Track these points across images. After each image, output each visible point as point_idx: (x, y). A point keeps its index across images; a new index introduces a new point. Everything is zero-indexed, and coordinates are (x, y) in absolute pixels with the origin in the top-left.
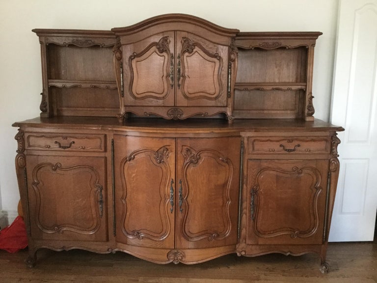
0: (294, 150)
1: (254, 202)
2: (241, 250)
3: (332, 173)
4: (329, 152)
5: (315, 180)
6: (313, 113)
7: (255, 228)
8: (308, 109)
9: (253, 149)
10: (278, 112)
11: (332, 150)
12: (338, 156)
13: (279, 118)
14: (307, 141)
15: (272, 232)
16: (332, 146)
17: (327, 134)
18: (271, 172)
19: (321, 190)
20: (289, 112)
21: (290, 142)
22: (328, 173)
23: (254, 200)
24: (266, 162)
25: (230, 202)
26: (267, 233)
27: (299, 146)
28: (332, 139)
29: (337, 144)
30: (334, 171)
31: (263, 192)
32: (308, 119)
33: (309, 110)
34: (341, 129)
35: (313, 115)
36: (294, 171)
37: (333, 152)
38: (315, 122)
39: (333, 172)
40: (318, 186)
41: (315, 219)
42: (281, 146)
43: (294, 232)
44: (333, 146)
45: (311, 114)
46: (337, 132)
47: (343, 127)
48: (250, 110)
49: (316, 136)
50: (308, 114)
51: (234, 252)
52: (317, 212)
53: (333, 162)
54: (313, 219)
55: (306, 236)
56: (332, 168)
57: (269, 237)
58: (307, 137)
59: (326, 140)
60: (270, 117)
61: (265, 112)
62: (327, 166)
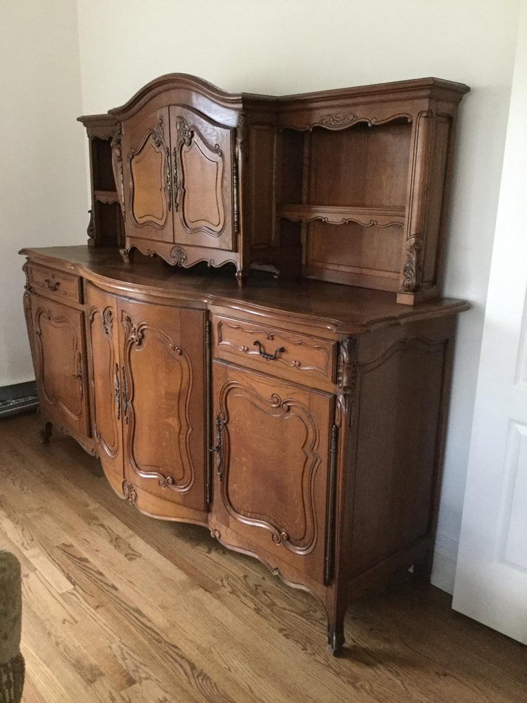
0: (274, 358)
1: (220, 444)
2: (214, 528)
43: (280, 532)
57: (245, 522)
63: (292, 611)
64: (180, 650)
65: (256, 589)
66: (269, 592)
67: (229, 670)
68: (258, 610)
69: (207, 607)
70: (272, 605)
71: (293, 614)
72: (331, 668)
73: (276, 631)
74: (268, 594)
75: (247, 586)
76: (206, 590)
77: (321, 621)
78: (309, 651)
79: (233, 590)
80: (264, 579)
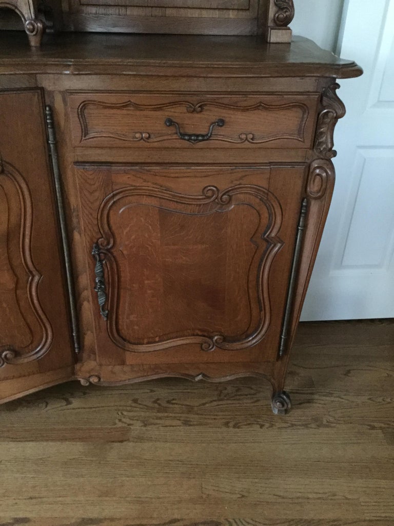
0: (206, 138)
1: (103, 277)
2: (88, 375)
3: (313, 202)
4: (308, 143)
5: (265, 221)
6: (289, 19)
7: (114, 330)
8: (276, 5)
9: (85, 132)
10: (205, 14)
11: (317, 135)
12: (335, 154)
13: (207, 32)
14: (246, 109)
15: (157, 339)
16: (318, 124)
17: (308, 84)
18: (145, 201)
19: (279, 245)
20: (232, 15)
21: (194, 111)
22: (303, 201)
23: (103, 272)
24: (125, 172)
25: (36, 279)
26: (145, 341)
27: (221, 123)
28: (321, 100)
29: (336, 119)
30: (319, 198)
31: (125, 252)
32: (275, 36)
33: (280, 8)
34: (353, 71)
35: (289, 26)
36: (209, 197)
37: (320, 143)
38: (292, 47)
39: (316, 199)
40: (273, 235)
41: (261, 311)
42: (170, 122)
43: (211, 338)
44: (323, 123)
45: (284, 23)
46: (338, 81)
47: (360, 64)
48: (126, 6)
49: (272, 93)
50: (274, 20)
51: (72, 378)
52: (266, 295)
53: (318, 171)
54: (255, 312)
55: (237, 345)
56: (314, 187)
57: (152, 349)
58: (245, 94)
59: (302, 106)
60: (181, 30)
61: (169, 12)
62: (299, 183)
63: (211, 402)
64: (182, 520)
65: (159, 405)
66: (173, 399)
67: (243, 496)
68: (186, 423)
69: (145, 457)
70: (190, 409)
71: (215, 403)
72: (295, 425)
73: (224, 429)
74: (174, 402)
75: (148, 408)
76: (122, 441)
77: (239, 393)
78: (267, 425)
79: (143, 422)
80: (152, 391)
